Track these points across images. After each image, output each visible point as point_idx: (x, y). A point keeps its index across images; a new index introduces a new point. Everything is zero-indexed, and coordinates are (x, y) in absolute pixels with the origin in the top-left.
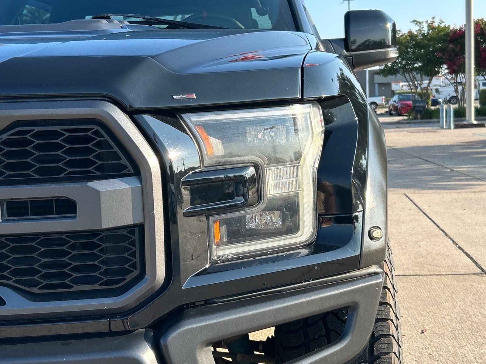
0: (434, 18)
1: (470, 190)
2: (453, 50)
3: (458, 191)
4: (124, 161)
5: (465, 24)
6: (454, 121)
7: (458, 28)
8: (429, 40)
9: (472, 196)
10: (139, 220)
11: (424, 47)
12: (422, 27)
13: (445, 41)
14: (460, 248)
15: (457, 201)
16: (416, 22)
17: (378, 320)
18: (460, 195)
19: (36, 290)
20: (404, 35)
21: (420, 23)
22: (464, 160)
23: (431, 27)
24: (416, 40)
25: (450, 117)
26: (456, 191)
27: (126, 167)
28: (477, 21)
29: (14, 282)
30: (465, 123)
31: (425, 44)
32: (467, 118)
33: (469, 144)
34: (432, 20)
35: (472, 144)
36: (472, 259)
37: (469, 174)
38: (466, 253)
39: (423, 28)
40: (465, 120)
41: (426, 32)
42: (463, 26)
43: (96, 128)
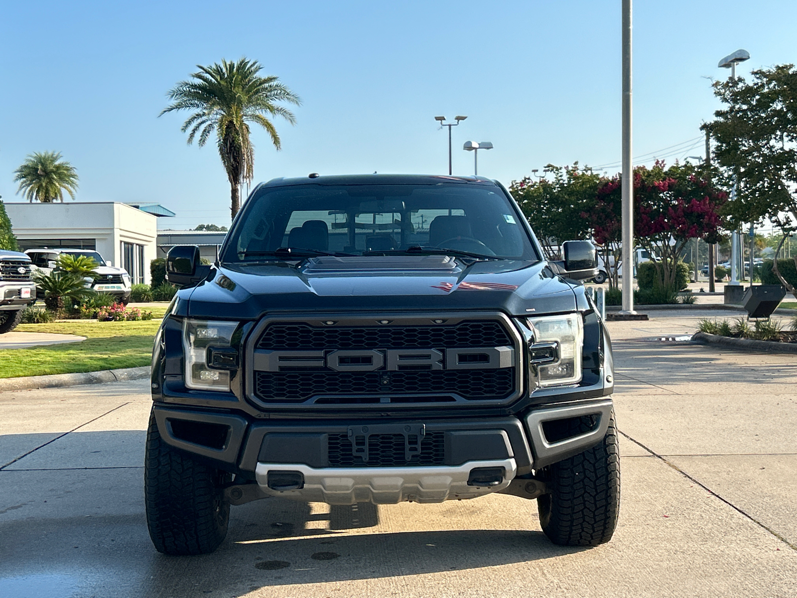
0: (576, 163)
1: (635, 393)
2: (603, 210)
3: (623, 394)
4: (508, 339)
5: (621, 172)
6: (607, 310)
7: (610, 178)
8: (571, 194)
9: (639, 398)
10: (514, 366)
11: (563, 204)
12: (560, 174)
13: (590, 197)
14: (631, 439)
15: (623, 403)
16: (550, 168)
17: (609, 427)
18: (624, 398)
19: (468, 395)
20: (535, 185)
21: (557, 169)
22: (625, 361)
23: (571, 174)
24: (552, 194)
25: (602, 304)
26: (620, 394)
27: (508, 341)
28: (636, 169)
29: (460, 391)
30: (621, 313)
31: (564, 199)
32: (624, 307)
33: (627, 342)
34: (574, 166)
35: (633, 342)
36: (644, 447)
37: (633, 376)
38: (637, 443)
39: (561, 176)
40: (621, 310)
41: (566, 182)
42: (616, 176)
43: (496, 323)
